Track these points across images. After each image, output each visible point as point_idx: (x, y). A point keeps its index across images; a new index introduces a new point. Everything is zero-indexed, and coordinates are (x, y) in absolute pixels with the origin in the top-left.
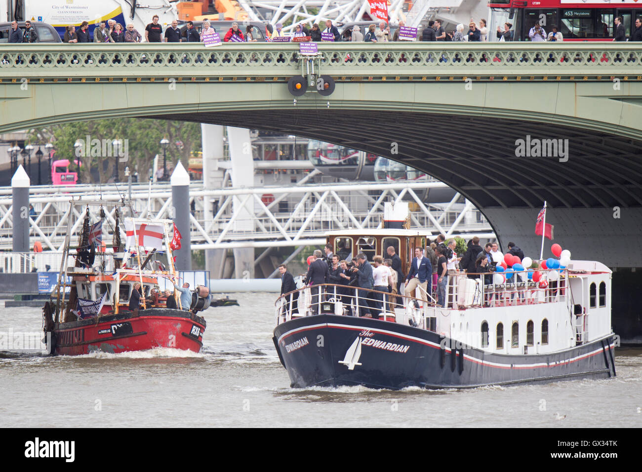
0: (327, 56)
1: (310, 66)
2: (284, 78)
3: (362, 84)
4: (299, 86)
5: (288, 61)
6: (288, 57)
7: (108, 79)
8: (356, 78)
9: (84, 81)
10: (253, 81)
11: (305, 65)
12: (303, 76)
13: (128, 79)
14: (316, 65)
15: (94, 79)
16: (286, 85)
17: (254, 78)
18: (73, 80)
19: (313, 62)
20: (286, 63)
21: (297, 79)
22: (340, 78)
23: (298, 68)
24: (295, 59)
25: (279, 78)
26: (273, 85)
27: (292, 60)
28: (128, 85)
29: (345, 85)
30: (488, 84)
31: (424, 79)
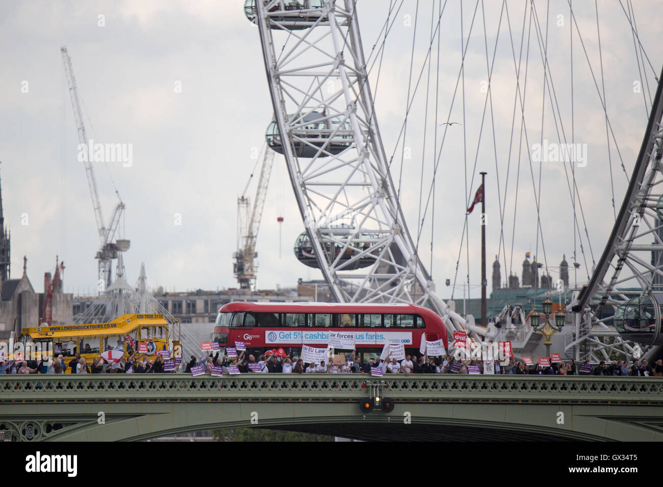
0: (389, 384)
1: (376, 391)
2: (357, 400)
3: (414, 405)
4: (367, 405)
5: (360, 387)
6: (360, 384)
7: (227, 400)
8: (410, 400)
9: (210, 401)
10: (334, 401)
11: (372, 391)
12: (371, 398)
13: (242, 400)
14: (380, 390)
15: (217, 400)
16: (358, 405)
17: (335, 400)
18: (201, 400)
19: (378, 388)
20: (358, 389)
21: (366, 400)
22: (398, 400)
23: (367, 392)
24: (365, 386)
25: (353, 400)
26: (348, 404)
27: (363, 387)
28: (242, 404)
29: (402, 405)
30: (507, 406)
31: (460, 401)
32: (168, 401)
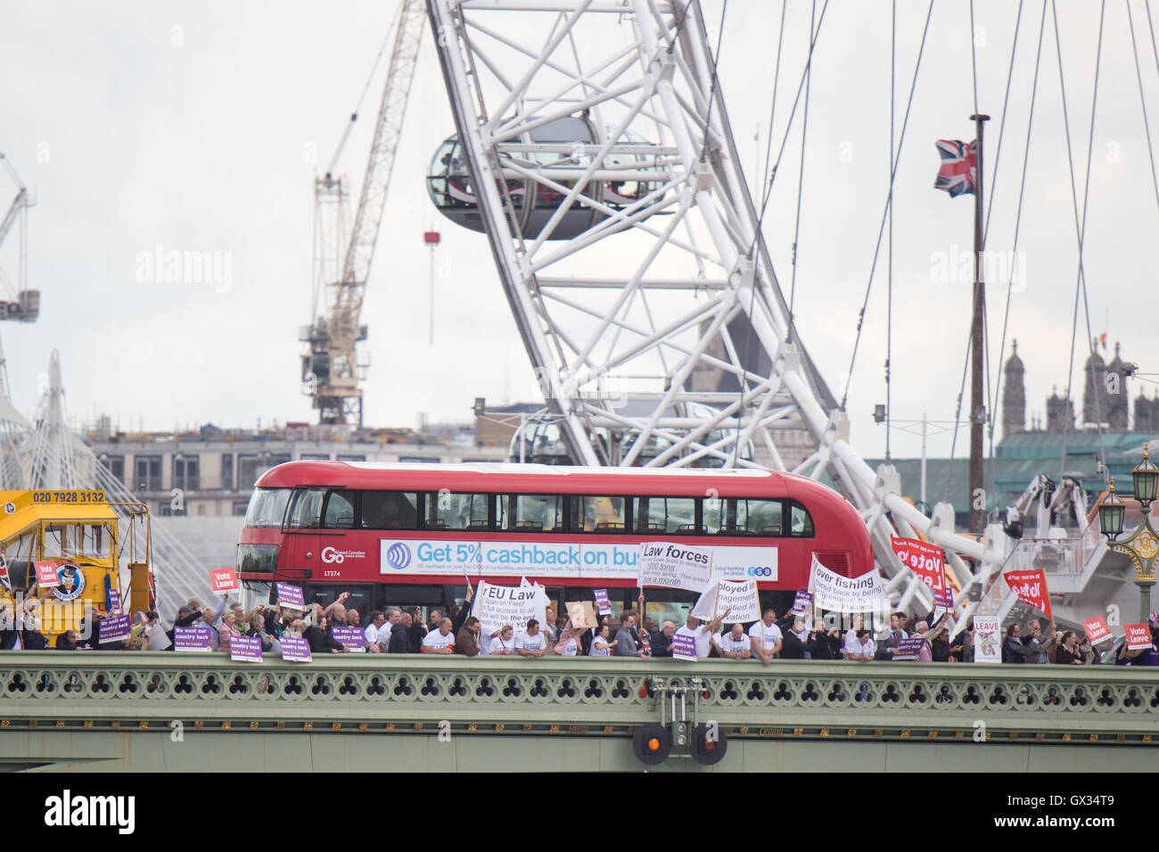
0: (713, 686)
1: (678, 705)
2: (626, 728)
3: (781, 744)
4: (654, 744)
5: (635, 695)
6: (635, 688)
7: (275, 724)
8: (770, 730)
9: (228, 728)
10: (564, 732)
11: (668, 705)
12: (663, 724)
13: (315, 725)
14: (690, 704)
15: (248, 724)
16: (630, 742)
17: (566, 728)
18: (206, 724)
19: (683, 697)
20: (629, 699)
21: (651, 730)
22: (738, 730)
23: (654, 708)
24: (648, 691)
25: (616, 728)
26: (604, 741)
27: (642, 695)
28: (315, 737)
29: (748, 744)
30: (1033, 748)
31: (905, 736)
32: (115, 726)
